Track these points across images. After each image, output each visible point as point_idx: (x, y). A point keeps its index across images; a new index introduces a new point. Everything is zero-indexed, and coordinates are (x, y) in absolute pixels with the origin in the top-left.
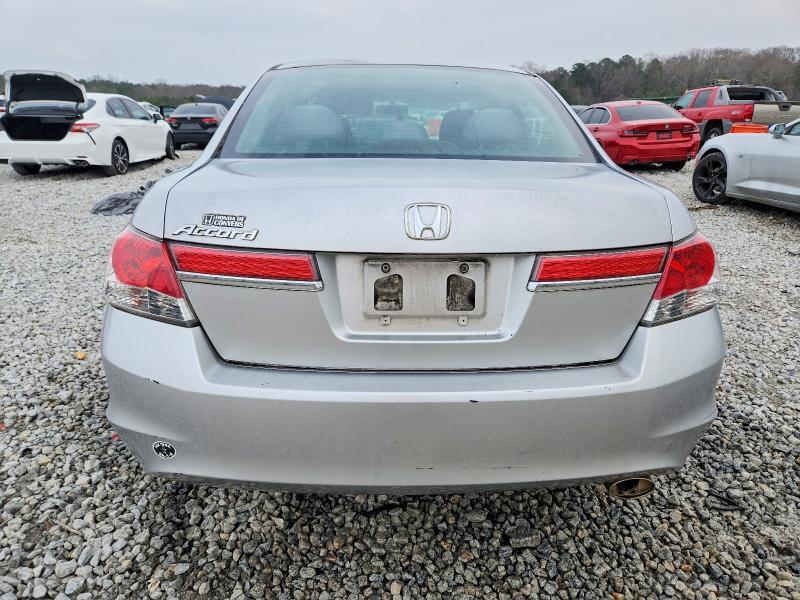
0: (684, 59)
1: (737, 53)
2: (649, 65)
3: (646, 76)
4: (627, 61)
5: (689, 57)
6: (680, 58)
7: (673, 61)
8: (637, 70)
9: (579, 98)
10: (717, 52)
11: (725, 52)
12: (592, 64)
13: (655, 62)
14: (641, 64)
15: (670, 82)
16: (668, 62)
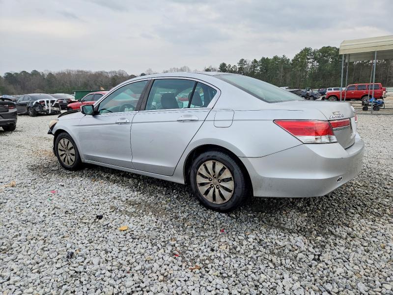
0: (64, 74)
1: (87, 72)
2: (48, 76)
3: (49, 81)
4: (35, 73)
5: (66, 73)
6: (62, 73)
7: (59, 74)
8: (42, 78)
9: (14, 91)
10: (78, 71)
11: (82, 71)
12: (16, 73)
13: (50, 74)
14: (43, 75)
15: (61, 84)
16: (57, 74)
